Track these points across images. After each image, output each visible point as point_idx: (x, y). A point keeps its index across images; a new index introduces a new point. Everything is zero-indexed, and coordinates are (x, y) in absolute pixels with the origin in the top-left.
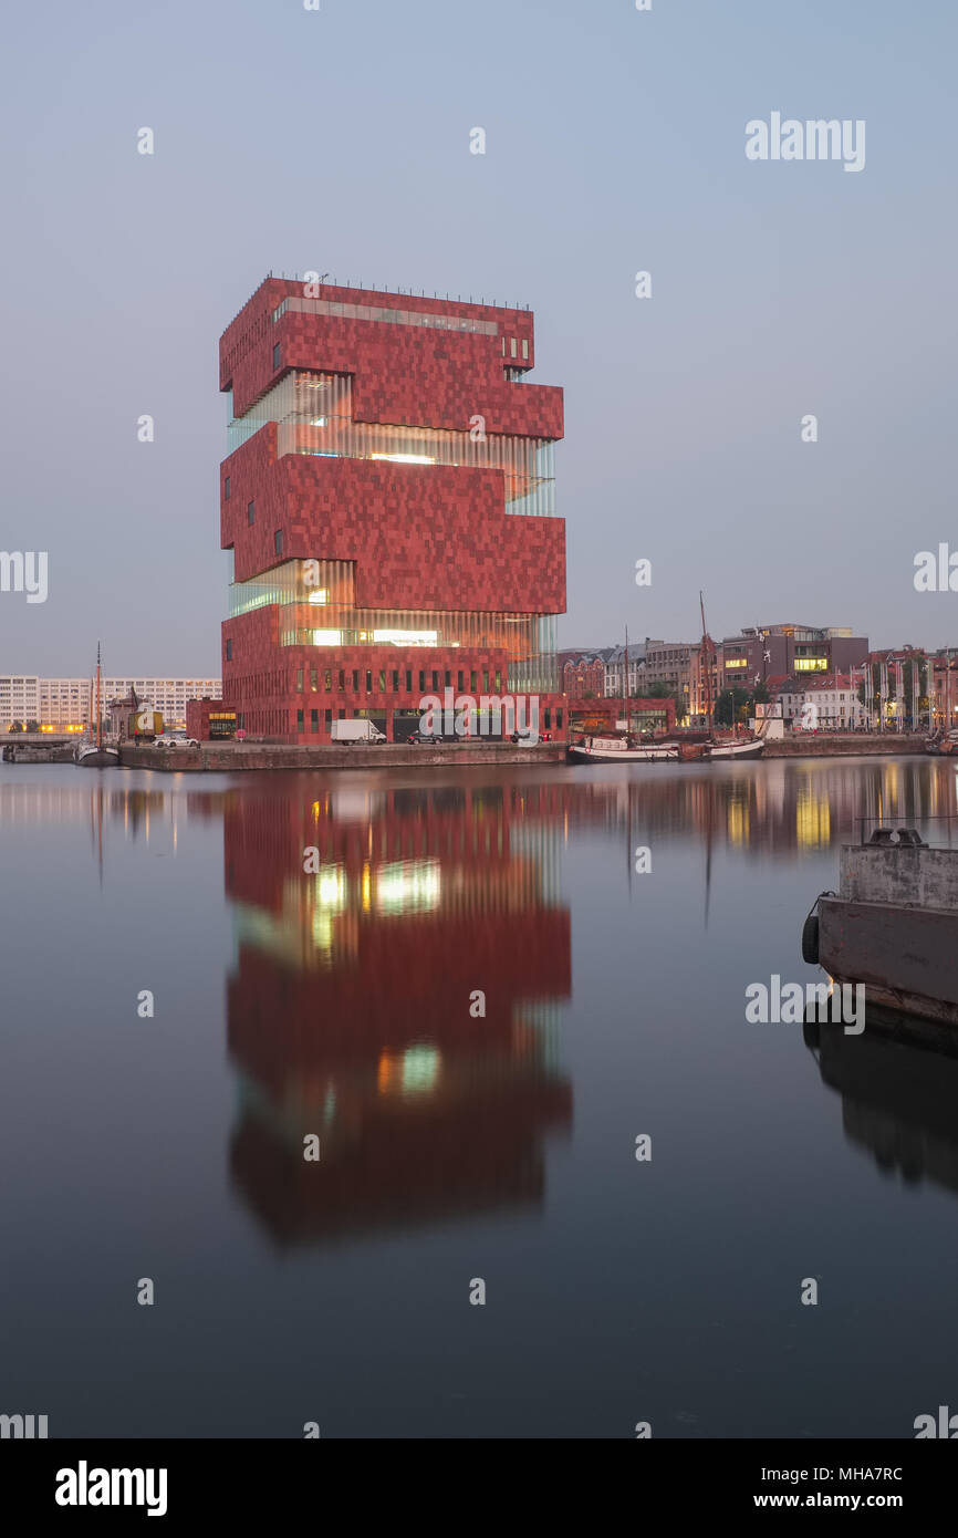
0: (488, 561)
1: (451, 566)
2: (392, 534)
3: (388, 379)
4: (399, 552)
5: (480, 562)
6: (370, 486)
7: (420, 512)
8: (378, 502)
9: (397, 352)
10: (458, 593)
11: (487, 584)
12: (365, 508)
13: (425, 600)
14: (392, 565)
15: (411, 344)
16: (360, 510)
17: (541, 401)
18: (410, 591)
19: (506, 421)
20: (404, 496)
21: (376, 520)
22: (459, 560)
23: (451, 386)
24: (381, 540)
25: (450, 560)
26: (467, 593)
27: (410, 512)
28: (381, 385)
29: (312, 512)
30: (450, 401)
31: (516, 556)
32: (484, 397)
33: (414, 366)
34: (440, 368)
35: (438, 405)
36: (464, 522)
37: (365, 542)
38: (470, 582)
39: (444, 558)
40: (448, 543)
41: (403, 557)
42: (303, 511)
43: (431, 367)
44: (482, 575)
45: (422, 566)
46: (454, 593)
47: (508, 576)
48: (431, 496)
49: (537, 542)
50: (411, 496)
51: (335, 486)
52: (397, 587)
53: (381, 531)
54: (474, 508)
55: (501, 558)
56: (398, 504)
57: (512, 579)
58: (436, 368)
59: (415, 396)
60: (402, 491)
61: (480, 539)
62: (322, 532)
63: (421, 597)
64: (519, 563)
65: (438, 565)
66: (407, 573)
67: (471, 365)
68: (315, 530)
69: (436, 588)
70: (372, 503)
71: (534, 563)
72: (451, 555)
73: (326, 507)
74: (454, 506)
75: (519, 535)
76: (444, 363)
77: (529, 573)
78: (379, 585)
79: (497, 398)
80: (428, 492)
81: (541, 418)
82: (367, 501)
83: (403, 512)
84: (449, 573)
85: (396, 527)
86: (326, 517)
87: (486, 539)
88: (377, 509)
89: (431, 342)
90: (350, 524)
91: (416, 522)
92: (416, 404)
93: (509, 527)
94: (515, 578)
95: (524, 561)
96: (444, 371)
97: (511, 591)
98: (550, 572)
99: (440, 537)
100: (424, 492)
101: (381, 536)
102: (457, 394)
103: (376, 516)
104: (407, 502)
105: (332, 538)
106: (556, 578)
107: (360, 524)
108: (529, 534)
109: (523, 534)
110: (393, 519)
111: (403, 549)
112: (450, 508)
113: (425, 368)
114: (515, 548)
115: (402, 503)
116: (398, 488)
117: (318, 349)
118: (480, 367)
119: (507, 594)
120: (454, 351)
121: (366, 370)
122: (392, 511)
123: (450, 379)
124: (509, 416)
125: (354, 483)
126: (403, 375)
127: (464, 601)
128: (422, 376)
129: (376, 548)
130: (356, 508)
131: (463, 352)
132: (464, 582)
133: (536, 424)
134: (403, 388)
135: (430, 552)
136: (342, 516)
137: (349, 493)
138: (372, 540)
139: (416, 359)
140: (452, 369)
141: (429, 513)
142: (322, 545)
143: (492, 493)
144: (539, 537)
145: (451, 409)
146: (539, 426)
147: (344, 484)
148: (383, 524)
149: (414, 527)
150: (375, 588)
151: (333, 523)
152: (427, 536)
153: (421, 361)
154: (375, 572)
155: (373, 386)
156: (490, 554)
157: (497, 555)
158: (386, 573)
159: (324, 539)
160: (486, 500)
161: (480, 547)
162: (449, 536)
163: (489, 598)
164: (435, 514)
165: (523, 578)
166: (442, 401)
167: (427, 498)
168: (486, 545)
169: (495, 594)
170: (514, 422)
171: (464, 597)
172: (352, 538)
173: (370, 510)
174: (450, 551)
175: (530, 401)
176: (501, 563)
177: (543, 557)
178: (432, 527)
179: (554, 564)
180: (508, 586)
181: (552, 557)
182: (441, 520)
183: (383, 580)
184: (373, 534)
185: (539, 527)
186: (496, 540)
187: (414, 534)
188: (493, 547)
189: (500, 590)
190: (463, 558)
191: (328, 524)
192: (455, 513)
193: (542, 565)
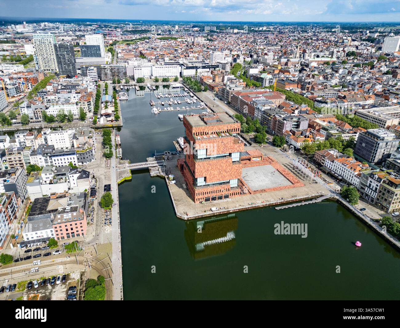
0: (228, 173)
2: (212, 172)
5: (227, 173)
7: (217, 168)
11: (228, 176)
18: (215, 179)
24: (211, 173)
25: (222, 174)
32: (230, 148)
36: (225, 168)
38: (225, 177)
41: (214, 175)
45: (217, 176)
49: (237, 169)
50: (216, 166)
54: (227, 165)
63: (217, 180)
64: (233, 172)
66: (214, 177)
67: (228, 143)
68: (200, 173)
71: (236, 172)
73: (202, 170)
75: (234, 168)
76: (223, 144)
79: (232, 147)
81: (240, 149)
83: (214, 168)
84: (222, 176)
85: (213, 171)
86: (202, 171)
87: (228, 170)
88: (210, 168)
90: (205, 171)
94: (233, 175)
99: (220, 171)
105: (202, 174)
106: (240, 173)
108: (236, 167)
110: (213, 169)
113: (219, 145)
114: (233, 170)
118: (229, 143)
122: (212, 168)
123: (224, 146)
135: (218, 173)
137: (206, 167)
138: (209, 173)
140: (224, 145)
141: (219, 168)
143: (230, 162)
152: (218, 171)
156: (229, 172)
158: (211, 177)
166: (222, 150)
172: (206, 174)
174: (222, 173)
175: (238, 147)
176: (231, 173)
177: (238, 171)
178: (219, 169)
179: (240, 171)
180: (231, 176)
181: (239, 170)
182: (221, 168)
183: (211, 179)
184: (209, 172)
185: (238, 166)
186: (230, 169)
187: (216, 171)
188: (229, 171)
189: (230, 177)
190: (224, 173)
191: (202, 172)
192: (223, 167)
193: (237, 172)
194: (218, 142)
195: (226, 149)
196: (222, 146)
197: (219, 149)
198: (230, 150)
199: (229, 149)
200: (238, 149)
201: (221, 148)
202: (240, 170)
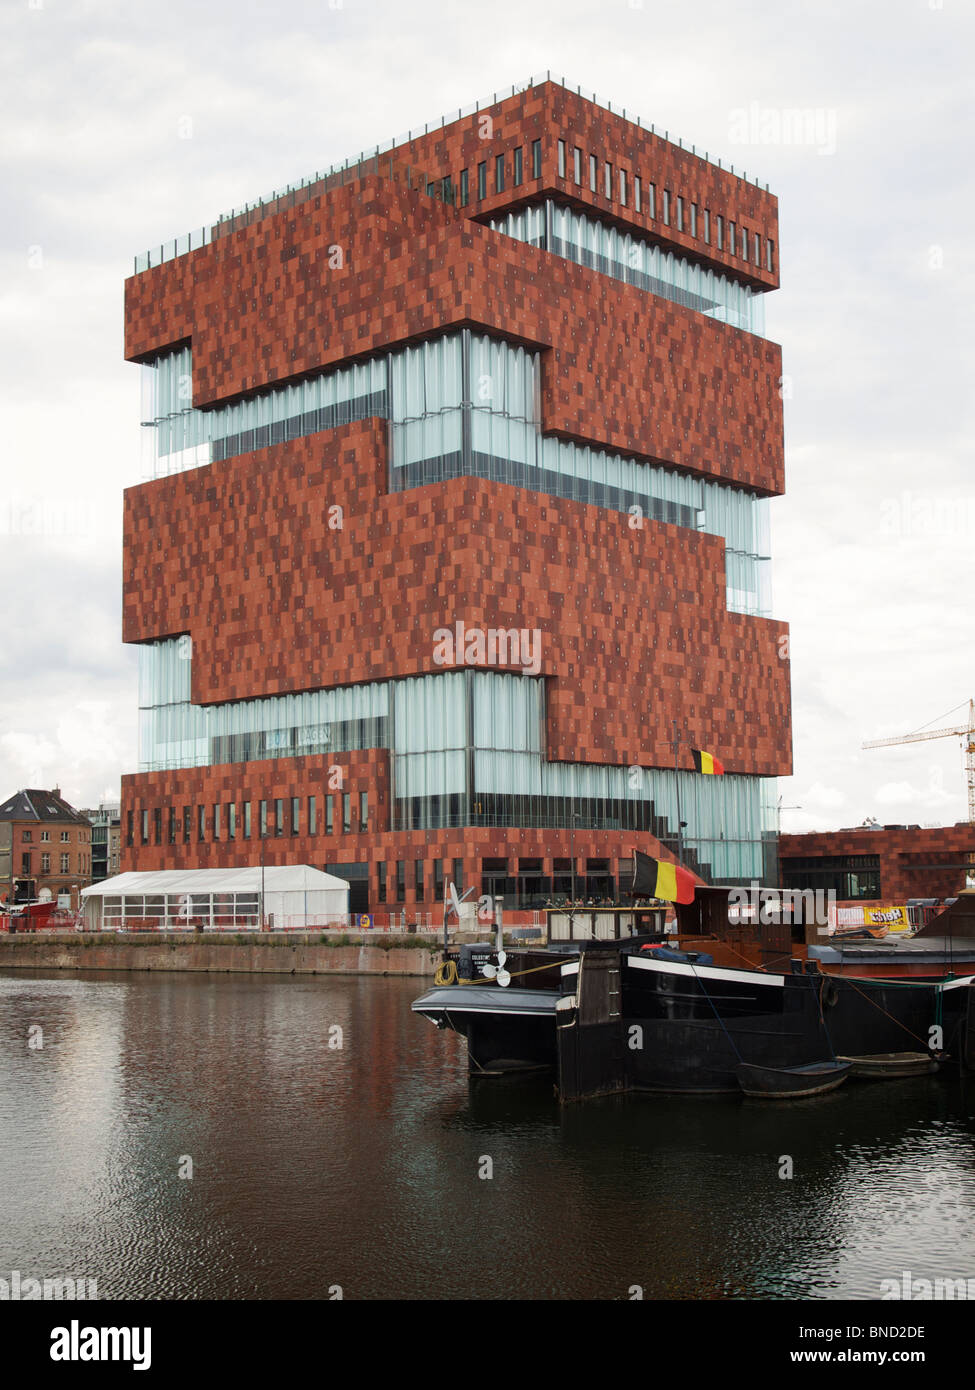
1: (300, 612)
2: (229, 578)
3: (227, 331)
4: (237, 606)
5: (339, 597)
6: (205, 507)
7: (263, 530)
8: (214, 530)
9: (237, 277)
10: (308, 659)
11: (348, 634)
12: (200, 546)
13: (268, 678)
14: (230, 628)
15: (254, 255)
16: (195, 552)
17: (429, 263)
18: (249, 667)
19: (377, 326)
20: (243, 511)
21: (211, 560)
22: (310, 600)
23: (301, 300)
26: (319, 657)
27: (249, 532)
28: (219, 339)
29: (146, 568)
30: (301, 326)
31: (388, 571)
33: (257, 289)
34: (288, 276)
35: (286, 340)
37: (199, 596)
39: (292, 601)
40: (297, 573)
41: (240, 614)
42: (136, 571)
43: (278, 280)
44: (342, 618)
45: (265, 622)
46: (302, 659)
47: (377, 612)
48: (275, 500)
49: (422, 537)
50: (251, 511)
51: (168, 521)
52: (234, 663)
53: (216, 576)
55: (368, 578)
56: (237, 528)
57: (383, 617)
58: (283, 280)
59: (257, 339)
60: (242, 502)
61: (338, 557)
62: (155, 597)
63: (262, 674)
64: (395, 581)
65: (284, 615)
69: (281, 655)
70: (207, 536)
71: (417, 579)
72: (299, 593)
73: (159, 557)
74: (305, 505)
75: (394, 531)
76: (294, 264)
77: (410, 598)
78: (214, 668)
79: (365, 290)
80: (273, 493)
81: (430, 298)
82: (202, 533)
83: (242, 537)
84: (297, 627)
85: (234, 567)
86: (159, 570)
89: (277, 237)
91: (257, 549)
92: (260, 350)
93: (379, 516)
94: (389, 612)
95: (401, 579)
96: (293, 277)
97: (383, 638)
98: (442, 593)
99: (286, 565)
100: (267, 495)
101: (216, 584)
102: (310, 312)
103: (212, 553)
104: (247, 519)
105: (165, 600)
106: (452, 598)
107: (195, 569)
108: (411, 523)
109: (401, 524)
111: (242, 598)
112: (300, 513)
113: (269, 288)
114: (388, 557)
115: (242, 527)
116: (237, 496)
117: (155, 319)
119: (377, 647)
120: (306, 238)
121: (202, 325)
123: (300, 287)
124: (380, 315)
125: (188, 509)
126: (244, 312)
127: (316, 670)
128: (268, 300)
129: (211, 604)
130: (190, 546)
131: (318, 233)
132: (317, 635)
133: (420, 309)
134: (244, 331)
135: (273, 596)
136: (174, 565)
137: (184, 527)
138: (207, 595)
139: (260, 280)
142: (155, 614)
143: (356, 469)
144: (425, 525)
145: (302, 340)
146: (427, 312)
147: (178, 512)
148: (219, 563)
149: (254, 558)
150: (209, 670)
151: (167, 580)
152: (269, 568)
153: (265, 279)
154: (209, 645)
155: (210, 346)
156: (352, 578)
157: (361, 576)
158: (222, 643)
159: (157, 610)
160: (347, 482)
161: (339, 569)
162: (298, 564)
163: (351, 658)
164: (281, 527)
165: (400, 613)
166: (290, 332)
167: (270, 504)
168: (347, 562)
169: (359, 650)
170: (388, 323)
171: (316, 662)
172: (185, 596)
173: (207, 546)
174: (297, 590)
175: (412, 274)
176: (368, 589)
177: (432, 561)
178: (279, 553)
179: (449, 573)
180: (376, 630)
181: (444, 560)
182: (288, 539)
183: (219, 654)
184: (209, 581)
185: (426, 507)
186: (358, 549)
187: (254, 570)
188: (356, 564)
189: (367, 643)
190: (318, 595)
191: (160, 583)
192: (306, 518)
193: (428, 577)
194: (262, 251)
195: (322, 319)
196: (289, 294)
197: (273, 325)
198: (350, 322)
199: (340, 318)
200: (412, 304)
201: (282, 308)
202: (455, 557)
